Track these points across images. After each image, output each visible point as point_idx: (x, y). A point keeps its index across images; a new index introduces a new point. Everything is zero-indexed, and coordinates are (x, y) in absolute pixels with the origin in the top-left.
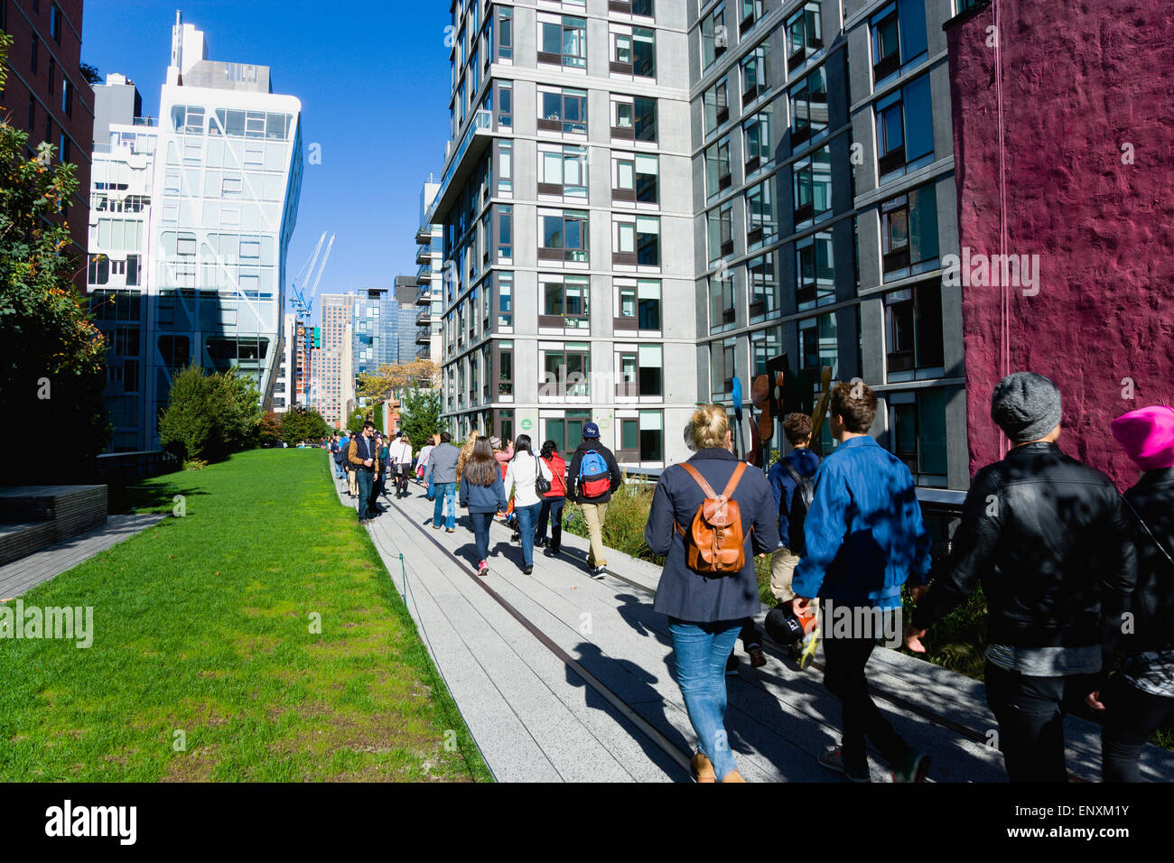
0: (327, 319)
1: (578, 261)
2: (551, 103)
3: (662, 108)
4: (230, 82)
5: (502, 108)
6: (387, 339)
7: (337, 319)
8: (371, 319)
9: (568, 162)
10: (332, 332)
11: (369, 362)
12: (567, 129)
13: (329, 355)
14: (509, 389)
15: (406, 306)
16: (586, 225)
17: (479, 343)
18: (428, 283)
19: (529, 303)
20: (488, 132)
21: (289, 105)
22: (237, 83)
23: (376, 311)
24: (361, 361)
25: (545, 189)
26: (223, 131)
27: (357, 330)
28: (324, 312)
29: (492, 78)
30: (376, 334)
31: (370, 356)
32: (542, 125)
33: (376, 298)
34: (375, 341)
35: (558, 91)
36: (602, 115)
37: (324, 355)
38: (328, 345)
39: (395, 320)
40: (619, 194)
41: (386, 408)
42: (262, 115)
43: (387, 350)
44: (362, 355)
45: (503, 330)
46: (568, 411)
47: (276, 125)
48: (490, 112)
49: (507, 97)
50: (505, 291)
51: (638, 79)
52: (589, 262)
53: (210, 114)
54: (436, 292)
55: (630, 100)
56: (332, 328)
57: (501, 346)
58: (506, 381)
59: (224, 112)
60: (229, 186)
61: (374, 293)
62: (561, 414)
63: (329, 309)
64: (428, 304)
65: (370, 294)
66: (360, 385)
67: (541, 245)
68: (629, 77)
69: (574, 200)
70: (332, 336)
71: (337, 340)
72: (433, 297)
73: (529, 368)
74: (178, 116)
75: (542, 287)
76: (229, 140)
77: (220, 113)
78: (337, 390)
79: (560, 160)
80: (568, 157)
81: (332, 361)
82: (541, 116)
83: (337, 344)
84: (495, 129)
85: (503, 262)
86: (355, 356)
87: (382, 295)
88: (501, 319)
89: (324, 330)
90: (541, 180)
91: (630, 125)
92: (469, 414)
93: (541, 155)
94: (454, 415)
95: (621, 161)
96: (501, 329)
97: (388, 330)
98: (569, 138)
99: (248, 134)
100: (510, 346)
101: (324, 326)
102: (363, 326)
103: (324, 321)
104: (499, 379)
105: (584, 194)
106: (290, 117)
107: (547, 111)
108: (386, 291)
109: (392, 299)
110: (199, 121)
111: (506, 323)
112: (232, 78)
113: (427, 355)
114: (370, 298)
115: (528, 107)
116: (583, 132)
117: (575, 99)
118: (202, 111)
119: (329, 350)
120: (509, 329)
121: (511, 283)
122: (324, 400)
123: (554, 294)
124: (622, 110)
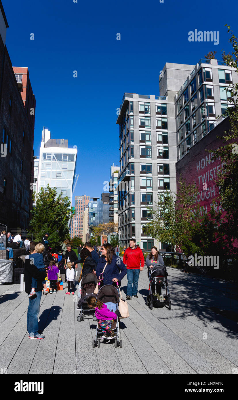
0: (77, 205)
1: (150, 204)
2: (143, 167)
3: (170, 165)
4: (57, 145)
5: (132, 169)
6: (99, 214)
7: (80, 204)
8: (95, 208)
9: (147, 181)
10: (79, 209)
11: (94, 221)
12: (147, 173)
13: (77, 217)
14: (134, 235)
15: (105, 203)
16: (152, 196)
17: (127, 224)
18: (113, 198)
19: (139, 215)
20: (129, 175)
21: (74, 151)
22: (59, 145)
23: (96, 205)
24: (91, 221)
25: (142, 188)
26: (56, 160)
27: (90, 211)
28: (76, 202)
29: (129, 162)
30: (96, 212)
31: (94, 220)
32: (141, 173)
33: (95, 201)
34: (96, 215)
35: (145, 164)
36: (156, 169)
37: (76, 217)
38: (77, 213)
39: (102, 207)
40: (160, 188)
41: (102, 238)
42: (67, 155)
43: (99, 217)
44: (92, 219)
45: (133, 221)
46: (148, 240)
47: (71, 157)
48: (129, 170)
49: (133, 167)
50: (133, 212)
51: (164, 159)
52: (153, 205)
53: (53, 155)
54: (115, 201)
55: (163, 165)
56: (79, 207)
57: (132, 225)
58: (134, 233)
59: (56, 154)
60: (58, 175)
61: (95, 199)
62: (146, 241)
63: (78, 201)
64: (113, 204)
65: (94, 200)
66: (91, 229)
67: (141, 201)
68: (162, 159)
69: (149, 190)
70: (79, 210)
71: (80, 212)
72: (115, 202)
73: (139, 230)
74: (44, 155)
75: (142, 211)
76: (57, 162)
77: (55, 155)
78: (80, 229)
79: (146, 180)
80: (148, 180)
81: (78, 219)
82: (141, 170)
83: (80, 213)
84: (130, 175)
85: (133, 206)
86: (89, 219)
87: (98, 200)
88: (132, 218)
89: (76, 208)
90: (141, 186)
91: (163, 171)
92: (125, 241)
93: (141, 180)
94: (122, 241)
95: (160, 180)
96: (132, 221)
97: (100, 211)
98: (148, 175)
99: (63, 160)
100: (134, 225)
101: (76, 207)
102: (92, 210)
103: (76, 205)
104: (132, 233)
105: (151, 188)
106: (74, 155)
107: (142, 169)
108: (99, 198)
109: (101, 201)
110: (50, 157)
111: (133, 220)
112: (58, 144)
113: (113, 220)
114: (94, 201)
115: (138, 168)
116: (151, 173)
117: (149, 166)
118: (51, 154)
119: (78, 215)
120: (134, 221)
121: (134, 210)
122: (76, 233)
123: (144, 212)
124: (160, 167)
